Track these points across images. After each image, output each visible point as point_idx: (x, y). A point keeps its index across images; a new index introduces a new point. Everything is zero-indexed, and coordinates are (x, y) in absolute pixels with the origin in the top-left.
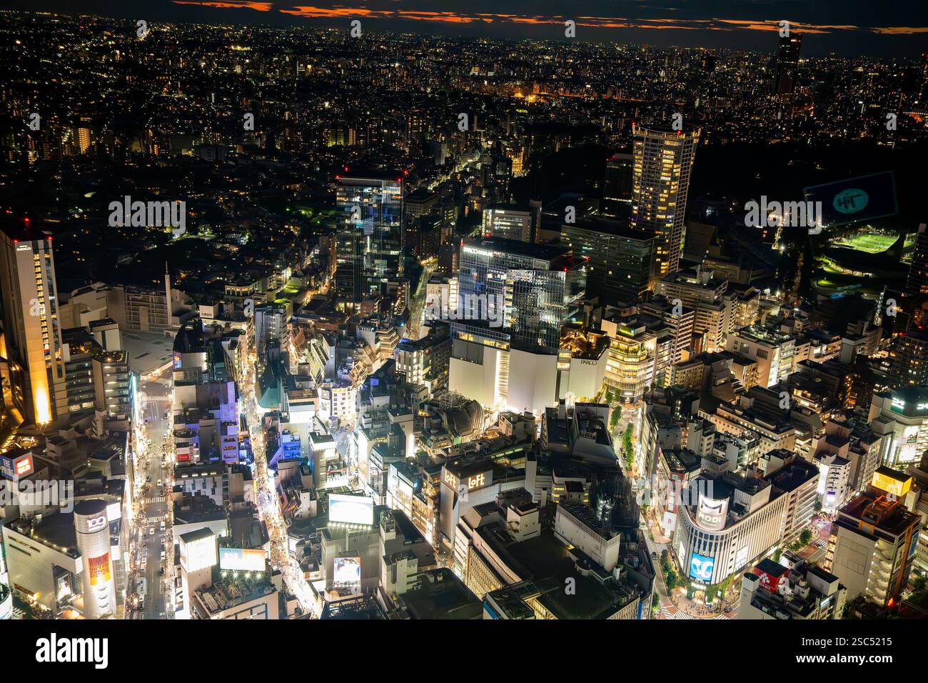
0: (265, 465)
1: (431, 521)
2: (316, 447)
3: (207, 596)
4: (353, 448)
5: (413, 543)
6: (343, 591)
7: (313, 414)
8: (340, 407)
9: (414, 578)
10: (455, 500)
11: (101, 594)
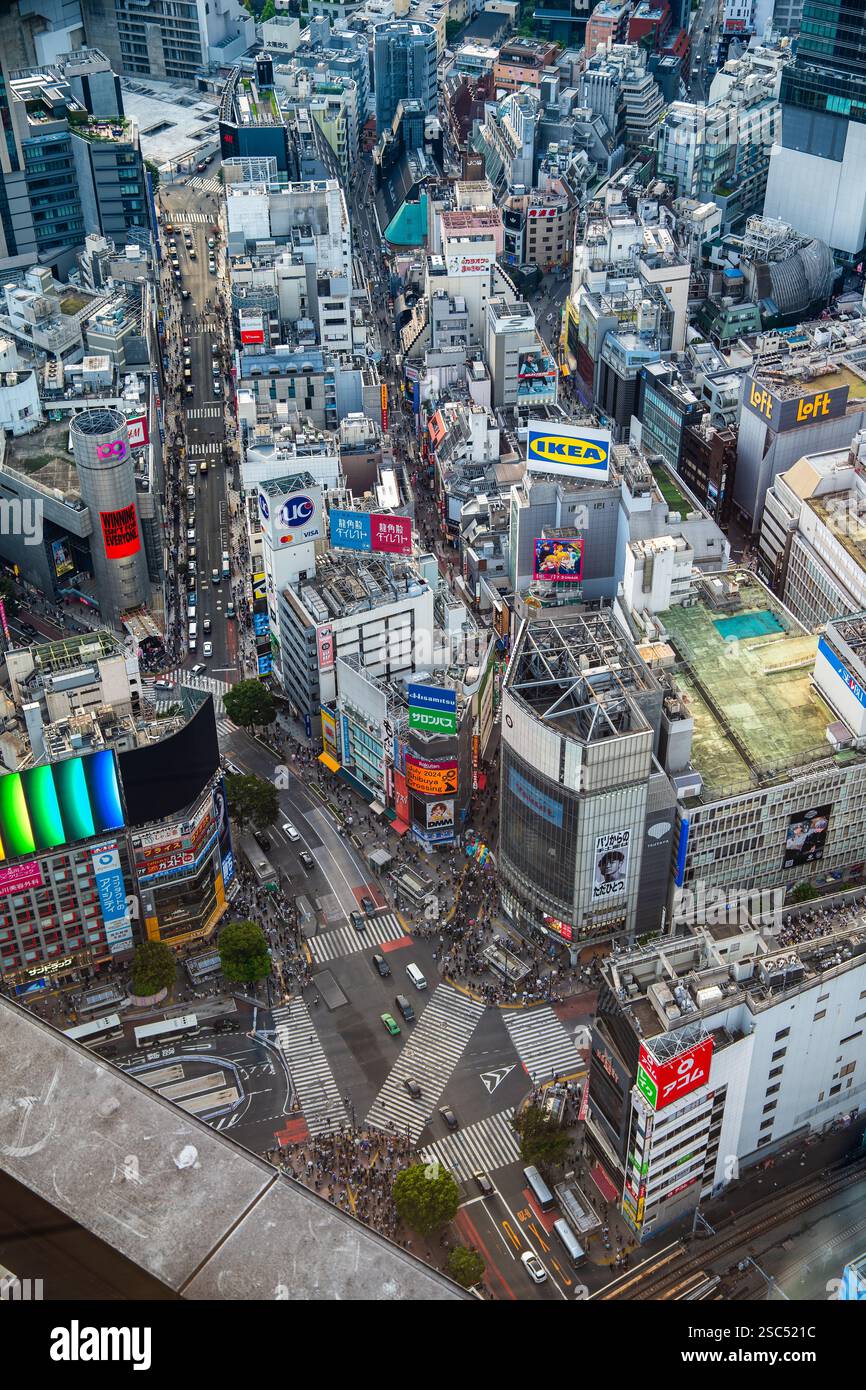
1: (717, 481)
2: (501, 326)
3: (309, 593)
5: (684, 519)
9: (685, 585)
10: (768, 442)
11: (126, 574)
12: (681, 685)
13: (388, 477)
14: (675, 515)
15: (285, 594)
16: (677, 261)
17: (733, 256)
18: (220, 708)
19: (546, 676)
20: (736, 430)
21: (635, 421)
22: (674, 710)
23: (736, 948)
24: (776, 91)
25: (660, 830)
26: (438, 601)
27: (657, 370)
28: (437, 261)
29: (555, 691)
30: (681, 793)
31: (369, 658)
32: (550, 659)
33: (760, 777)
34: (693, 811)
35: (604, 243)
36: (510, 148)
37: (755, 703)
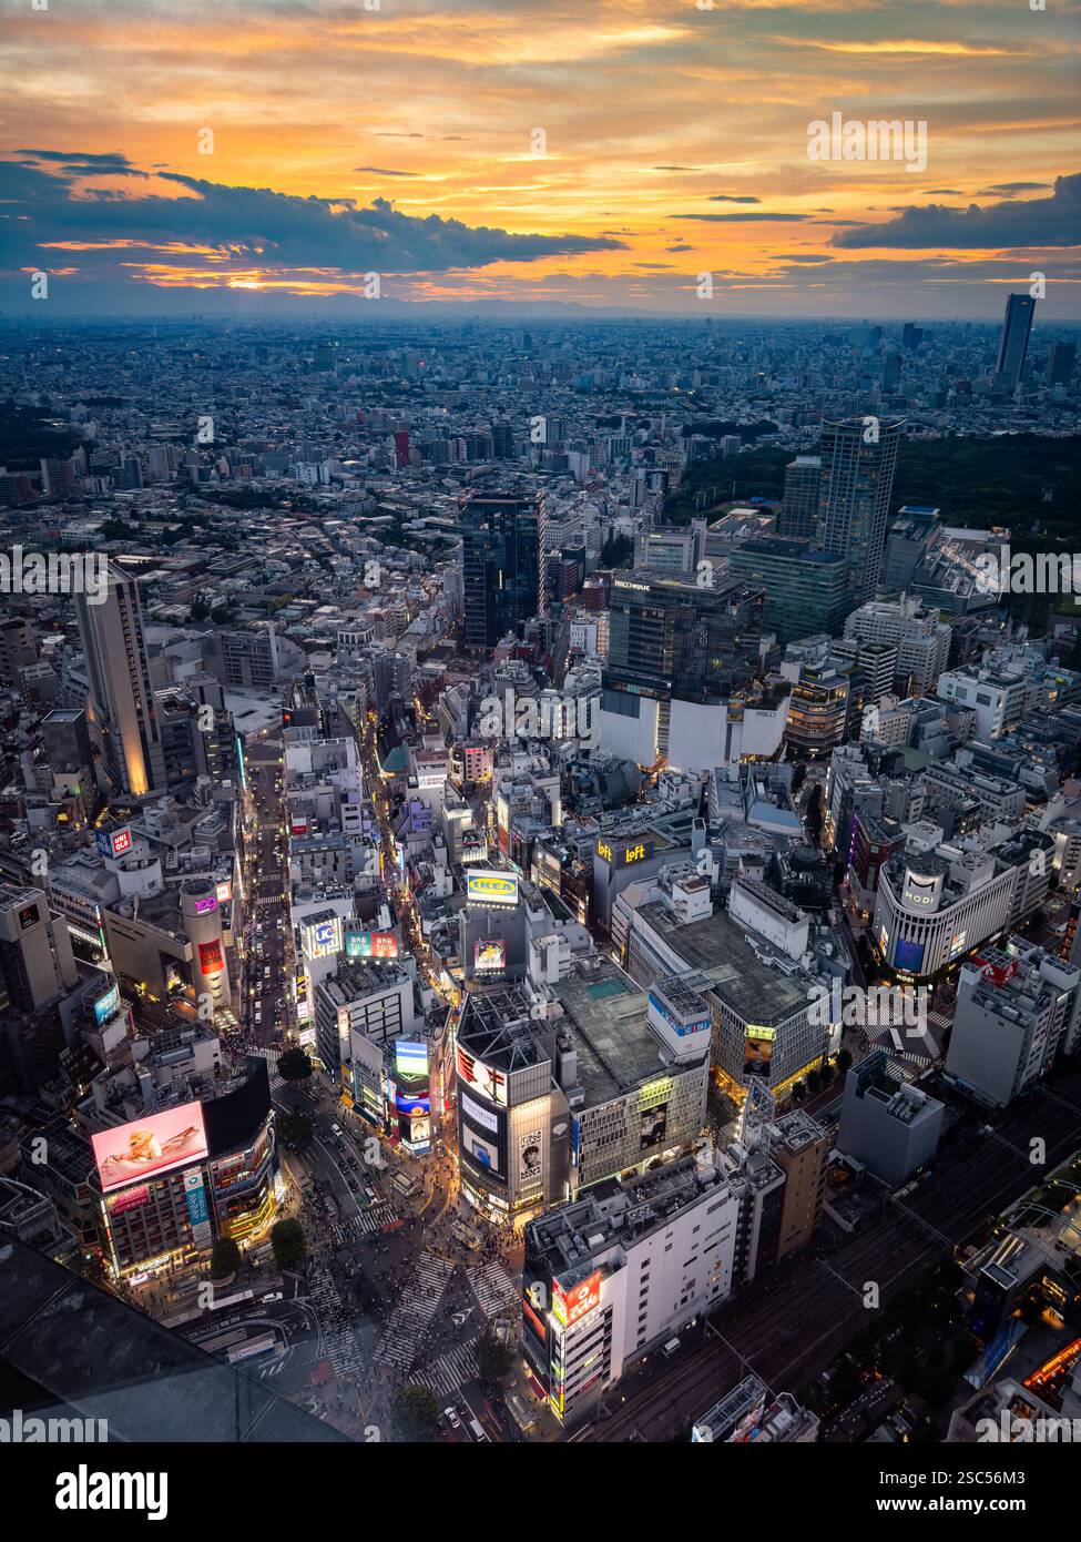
0: (392, 837)
1: (584, 900)
2: (451, 815)
3: (334, 987)
4: (490, 817)
5: (563, 923)
6: (486, 980)
7: (445, 776)
8: (474, 769)
9: (567, 965)
10: (611, 875)
11: (215, 984)
12: (568, 1031)
13: (385, 909)
14: (559, 922)
15: (317, 989)
16: (552, 775)
17: (584, 770)
18: (273, 1069)
19: (483, 1030)
20: (592, 869)
21: (533, 866)
22: (564, 1045)
23: (611, 1206)
24: (600, 683)
25: (560, 1128)
26: (416, 985)
27: (544, 836)
28: (412, 779)
29: (489, 1038)
30: (572, 1102)
31: (372, 1027)
32: (486, 1018)
33: (621, 1088)
34: (580, 1114)
35: (509, 765)
36: (455, 717)
37: (614, 1038)
